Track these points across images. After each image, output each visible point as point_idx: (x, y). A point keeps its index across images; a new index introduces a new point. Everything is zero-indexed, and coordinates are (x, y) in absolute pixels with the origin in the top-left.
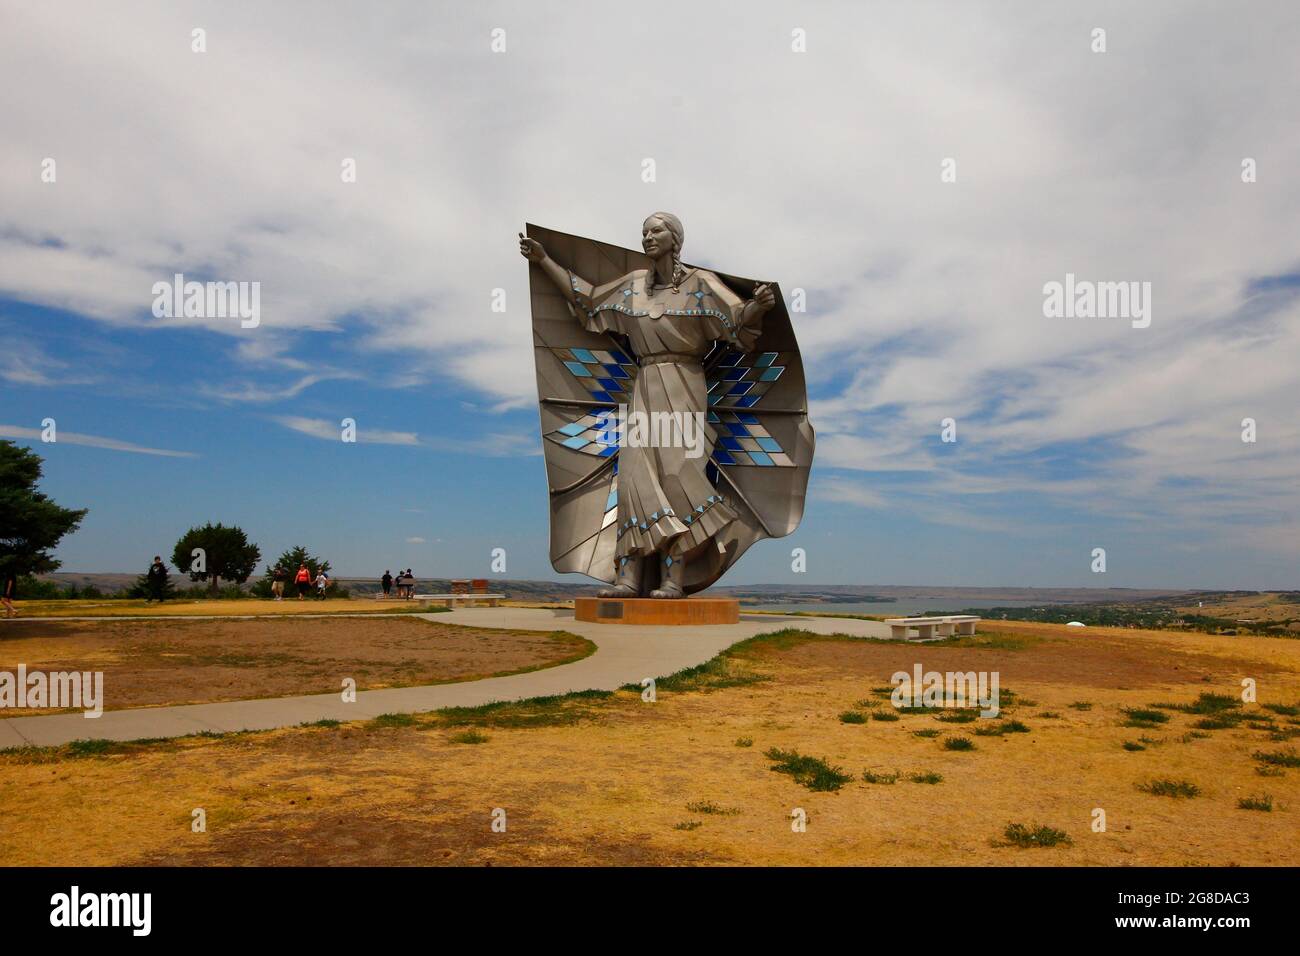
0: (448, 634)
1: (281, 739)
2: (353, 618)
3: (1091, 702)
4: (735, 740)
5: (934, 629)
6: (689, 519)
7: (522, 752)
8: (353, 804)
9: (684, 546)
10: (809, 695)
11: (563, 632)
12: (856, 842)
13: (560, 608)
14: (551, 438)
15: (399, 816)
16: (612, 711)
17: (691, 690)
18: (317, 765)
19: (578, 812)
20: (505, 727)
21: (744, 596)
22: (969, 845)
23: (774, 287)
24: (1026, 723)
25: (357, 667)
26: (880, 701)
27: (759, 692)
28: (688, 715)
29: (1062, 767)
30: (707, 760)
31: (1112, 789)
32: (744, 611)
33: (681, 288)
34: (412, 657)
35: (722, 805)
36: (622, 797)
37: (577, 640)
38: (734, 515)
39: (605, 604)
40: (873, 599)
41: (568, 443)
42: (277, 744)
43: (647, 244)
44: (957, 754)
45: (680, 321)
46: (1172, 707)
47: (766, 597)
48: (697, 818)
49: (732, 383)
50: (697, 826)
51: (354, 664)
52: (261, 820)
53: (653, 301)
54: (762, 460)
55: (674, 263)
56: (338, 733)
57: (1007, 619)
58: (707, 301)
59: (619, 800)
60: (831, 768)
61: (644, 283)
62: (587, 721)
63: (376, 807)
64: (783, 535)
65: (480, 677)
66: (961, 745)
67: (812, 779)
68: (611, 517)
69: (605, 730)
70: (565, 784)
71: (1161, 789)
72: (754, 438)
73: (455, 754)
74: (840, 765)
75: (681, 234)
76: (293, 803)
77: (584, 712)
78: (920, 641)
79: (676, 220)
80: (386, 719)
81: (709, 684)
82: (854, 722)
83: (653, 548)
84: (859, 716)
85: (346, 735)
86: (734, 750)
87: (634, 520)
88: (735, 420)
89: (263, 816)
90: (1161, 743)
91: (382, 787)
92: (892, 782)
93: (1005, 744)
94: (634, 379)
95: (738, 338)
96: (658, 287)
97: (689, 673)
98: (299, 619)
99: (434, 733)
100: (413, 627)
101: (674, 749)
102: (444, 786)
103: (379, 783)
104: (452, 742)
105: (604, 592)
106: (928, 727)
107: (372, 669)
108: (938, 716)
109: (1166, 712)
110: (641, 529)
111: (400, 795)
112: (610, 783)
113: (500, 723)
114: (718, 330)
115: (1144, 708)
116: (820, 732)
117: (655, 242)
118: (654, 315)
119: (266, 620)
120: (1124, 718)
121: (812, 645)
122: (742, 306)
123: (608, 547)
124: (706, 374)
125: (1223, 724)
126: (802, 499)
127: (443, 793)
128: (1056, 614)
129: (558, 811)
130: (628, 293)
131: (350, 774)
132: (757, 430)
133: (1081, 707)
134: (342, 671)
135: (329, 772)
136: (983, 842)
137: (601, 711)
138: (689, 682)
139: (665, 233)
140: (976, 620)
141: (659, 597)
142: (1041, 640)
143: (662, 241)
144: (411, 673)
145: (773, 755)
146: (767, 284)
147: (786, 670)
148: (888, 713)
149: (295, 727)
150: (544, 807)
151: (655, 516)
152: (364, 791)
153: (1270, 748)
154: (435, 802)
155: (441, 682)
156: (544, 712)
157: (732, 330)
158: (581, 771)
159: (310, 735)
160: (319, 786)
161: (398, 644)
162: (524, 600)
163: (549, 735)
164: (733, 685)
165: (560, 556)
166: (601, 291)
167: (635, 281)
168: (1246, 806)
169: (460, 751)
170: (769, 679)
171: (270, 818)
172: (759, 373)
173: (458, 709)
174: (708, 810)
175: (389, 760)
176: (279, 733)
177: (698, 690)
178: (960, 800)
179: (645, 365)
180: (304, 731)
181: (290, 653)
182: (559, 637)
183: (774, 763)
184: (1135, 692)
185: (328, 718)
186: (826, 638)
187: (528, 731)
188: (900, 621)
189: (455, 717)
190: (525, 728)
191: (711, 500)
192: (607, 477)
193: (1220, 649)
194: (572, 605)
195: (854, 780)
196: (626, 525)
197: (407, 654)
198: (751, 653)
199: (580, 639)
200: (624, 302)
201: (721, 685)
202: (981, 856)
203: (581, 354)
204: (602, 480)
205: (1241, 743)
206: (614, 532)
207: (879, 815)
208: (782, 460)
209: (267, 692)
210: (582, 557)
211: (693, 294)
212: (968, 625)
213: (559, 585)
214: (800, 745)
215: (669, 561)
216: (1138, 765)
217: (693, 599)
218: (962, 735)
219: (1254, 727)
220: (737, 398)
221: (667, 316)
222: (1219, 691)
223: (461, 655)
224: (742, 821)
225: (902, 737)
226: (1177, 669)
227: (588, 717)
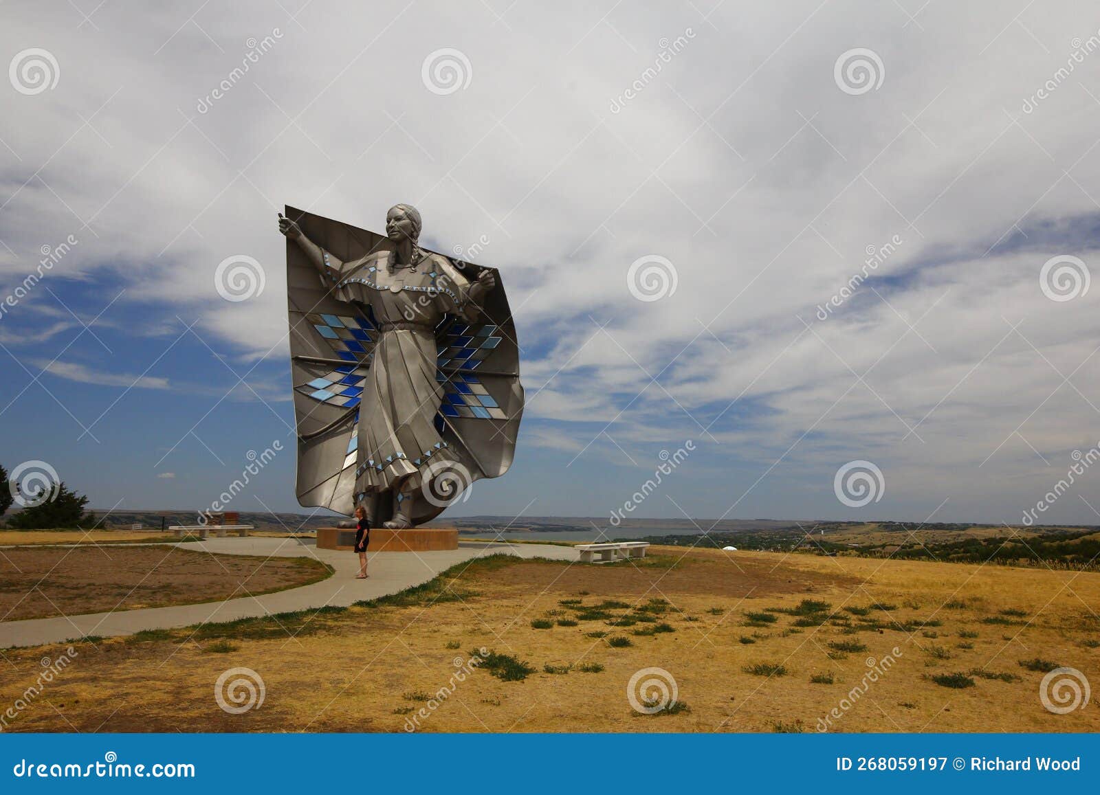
0: (202, 560)
1: (50, 652)
2: (111, 547)
3: (723, 608)
4: (446, 643)
5: (613, 553)
6: (418, 462)
7: (267, 658)
8: (117, 705)
9: (413, 484)
10: (510, 607)
11: (305, 558)
12: (534, 717)
13: (303, 537)
14: (301, 391)
15: (159, 713)
16: (345, 623)
17: (413, 604)
18: (82, 675)
19: (313, 704)
20: (253, 639)
21: (465, 526)
22: (617, 716)
24: (673, 625)
25: (116, 591)
26: (565, 610)
27: (469, 605)
28: (409, 624)
29: (693, 657)
30: (421, 661)
31: (727, 672)
32: (463, 539)
33: (418, 268)
34: (168, 581)
35: (432, 693)
36: (352, 691)
37: (317, 565)
38: (457, 460)
39: (344, 534)
40: (572, 529)
41: (315, 395)
43: (389, 229)
44: (619, 650)
45: (416, 295)
46: (780, 611)
47: (485, 527)
48: (411, 705)
49: (458, 349)
50: (410, 710)
51: (113, 588)
52: (33, 721)
53: (394, 277)
54: (481, 414)
55: (413, 247)
56: (101, 647)
57: (678, 544)
59: (348, 694)
60: (520, 662)
61: (386, 262)
62: (324, 632)
63: (137, 707)
64: (496, 476)
65: (229, 597)
66: (621, 643)
67: (505, 672)
68: (351, 459)
69: (339, 640)
70: (303, 683)
71: (762, 670)
72: (475, 395)
73: (206, 662)
74: (528, 660)
75: (419, 223)
76: (62, 706)
77: (321, 625)
78: (601, 563)
79: (415, 211)
80: (145, 634)
81: (429, 600)
82: (542, 628)
83: (387, 486)
84: (547, 623)
85: (109, 648)
86: (445, 651)
87: (372, 462)
88: (460, 380)
89: (35, 718)
90: (767, 637)
91: (142, 690)
92: (566, 672)
93: (655, 641)
94: (375, 342)
95: (465, 311)
96: (399, 266)
97: (412, 591)
98: (58, 548)
99: (189, 646)
100: (168, 555)
101: (395, 652)
102: (199, 688)
103: (140, 687)
104: (206, 652)
105: (343, 523)
106: (599, 630)
107: (130, 591)
108: (608, 622)
109: (776, 615)
110: (377, 470)
111: (158, 696)
112: (342, 681)
113: (247, 635)
114: (448, 304)
115: (760, 612)
116: (515, 636)
117: (397, 229)
118: (394, 289)
119: (26, 549)
120: (745, 620)
121: (516, 566)
122: (469, 286)
123: (348, 485)
124: (437, 340)
125: (814, 623)
126: (513, 446)
127: (198, 693)
128: (716, 541)
129: (297, 704)
130: (372, 269)
131: (113, 681)
132: (478, 388)
133: (716, 612)
134: (102, 594)
135: (94, 679)
136: (627, 714)
137: (336, 623)
138: (411, 598)
139: (407, 221)
140: (647, 545)
141: (391, 527)
143: (404, 227)
144: (167, 595)
145: (476, 654)
146: (489, 269)
147: (493, 588)
148: (569, 620)
149: (60, 643)
150: (285, 701)
151: (390, 459)
152: (127, 694)
153: (840, 639)
154: (191, 701)
155: (194, 602)
156: (287, 624)
157: (460, 305)
158: (317, 672)
160: (85, 692)
161: (155, 568)
162: (271, 530)
163: (291, 644)
164: (447, 600)
165: (305, 492)
166: (349, 266)
167: (379, 260)
168: (816, 680)
169: (212, 659)
170: (478, 595)
171: (41, 719)
172: (481, 341)
173: (211, 624)
174: (420, 698)
175: (149, 668)
176: (45, 648)
177: (419, 604)
178: (616, 684)
179: (385, 331)
180: (70, 645)
181: (51, 579)
182: (302, 562)
184: (757, 600)
185: (92, 634)
186: (528, 561)
187: (272, 641)
188: (587, 547)
189: (208, 631)
190: (269, 639)
191: (438, 446)
192: (349, 425)
193: (824, 567)
194: (314, 535)
195: (537, 672)
196: (364, 466)
197: (164, 579)
198: (465, 573)
199: (320, 563)
200: (369, 277)
201: (439, 601)
202: (625, 723)
203: (329, 319)
204: (345, 428)
205: (823, 636)
206: (355, 472)
207: (553, 697)
208: (498, 414)
209: (30, 613)
210: (325, 493)
211: (428, 274)
212: (639, 550)
213: (302, 517)
214: (498, 647)
215: (400, 497)
216: (749, 655)
217: (420, 529)
218: (624, 635)
219: (834, 624)
221: (406, 291)
222: (816, 598)
223: (214, 578)
224: (446, 706)
225: (579, 638)
226: (789, 581)
227: (325, 629)
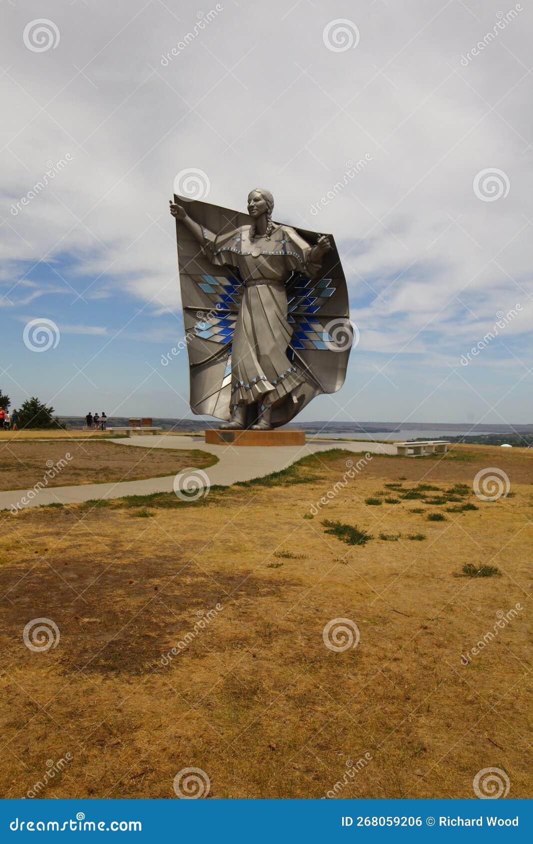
0: (128, 451)
1: (28, 514)
2: (68, 441)
3: (515, 492)
4: (303, 515)
5: (422, 449)
6: (275, 382)
7: (175, 522)
8: (73, 553)
9: (272, 399)
10: (348, 488)
11: (198, 450)
12: (375, 574)
13: (196, 436)
14: (190, 331)
15: (102, 560)
16: (228, 498)
17: (276, 485)
18: (50, 530)
19: (209, 557)
20: (164, 507)
21: (308, 428)
22: (441, 576)
23: (330, 238)
24: (477, 505)
25: (72, 472)
26: (390, 491)
27: (317, 486)
28: (275, 500)
29: (497, 530)
30: (287, 527)
31: (526, 543)
32: (308, 438)
33: (272, 237)
34: (107, 465)
35: (295, 553)
36: (237, 549)
37: (207, 455)
38: (303, 379)
39: (224, 433)
41: (201, 335)
42: (25, 517)
43: (250, 208)
44: (436, 523)
45: (272, 259)
48: (281, 561)
49: (303, 298)
50: (280, 565)
51: (70, 469)
52: (18, 563)
53: (255, 245)
54: (321, 346)
55: (268, 221)
56: (63, 511)
57: (466, 442)
58: (288, 246)
59: (234, 551)
60: (360, 531)
61: (249, 234)
62: (214, 504)
63: (86, 556)
64: (333, 392)
65: (148, 477)
66: (437, 518)
67: (349, 538)
68: (228, 380)
69: (225, 509)
70: (201, 541)
72: (316, 333)
73: (134, 523)
74: (366, 529)
75: (272, 202)
76: (37, 552)
77: (212, 499)
78: (414, 456)
79: (269, 193)
80: (91, 503)
81: (287, 482)
82: (374, 504)
83: (253, 399)
84: (377, 501)
85: (67, 512)
86: (303, 521)
87: (242, 383)
89: (19, 560)
91: (90, 543)
92: (397, 540)
93: (464, 517)
94: (242, 294)
95: (307, 269)
96: (258, 236)
97: (275, 475)
98: (35, 442)
99: (122, 511)
100: (106, 447)
101: (266, 520)
102: (128, 542)
103: (88, 540)
104: (132, 516)
105: (223, 426)
106: (418, 507)
107: (82, 472)
108: (424, 501)
110: (247, 389)
111: (102, 548)
112: (228, 541)
113: (161, 505)
114: (295, 264)
116: (354, 510)
117: (255, 208)
118: (254, 254)
119: (16, 442)
121: (350, 458)
122: (310, 249)
123: (226, 399)
124: (287, 292)
126: (345, 370)
127: (128, 547)
128: (495, 440)
129: (197, 557)
130: (238, 240)
131: (71, 535)
132: (318, 327)
134: (64, 474)
135: (58, 534)
136: (449, 574)
137: (222, 497)
138: (275, 480)
139: (262, 202)
140: (448, 443)
141: (257, 429)
142: (487, 456)
143: (260, 207)
144: (105, 475)
145: (326, 523)
146: (326, 235)
147: (334, 473)
148: (394, 499)
149: (36, 507)
150: (189, 554)
151: (255, 380)
152: (80, 545)
154: (123, 552)
155: (125, 480)
157: (304, 264)
158: (211, 533)
159: (46, 512)
160: (52, 543)
161: (97, 457)
163: (191, 512)
164: (302, 482)
165: (196, 403)
166: (221, 238)
167: (243, 233)
169: (137, 521)
170: (323, 479)
171: (23, 561)
172: (319, 291)
173: (135, 496)
174: (287, 556)
175: (94, 527)
176: (26, 511)
177: (280, 485)
178: (437, 550)
179: (249, 286)
180: (42, 509)
181: (31, 463)
182: (196, 453)
183: (326, 529)
185: (56, 502)
186: (358, 454)
187: (178, 510)
188: (403, 444)
189: (133, 501)
190: (176, 508)
191: (289, 370)
192: (225, 356)
194: (204, 434)
195: (374, 538)
196: (237, 385)
197: (104, 463)
198: (313, 463)
199: (209, 455)
200: (236, 246)
201: (295, 482)
202: (449, 582)
203: (210, 279)
204: (222, 358)
206: (230, 390)
207: (389, 559)
209: (17, 486)
210: (210, 404)
211: (279, 241)
212: (443, 446)
213: (195, 422)
215: (263, 408)
217: (278, 430)
218: (438, 512)
220: (306, 307)
221: (263, 255)
223: (137, 464)
224: (307, 563)
225: (403, 513)
227: (214, 502)
